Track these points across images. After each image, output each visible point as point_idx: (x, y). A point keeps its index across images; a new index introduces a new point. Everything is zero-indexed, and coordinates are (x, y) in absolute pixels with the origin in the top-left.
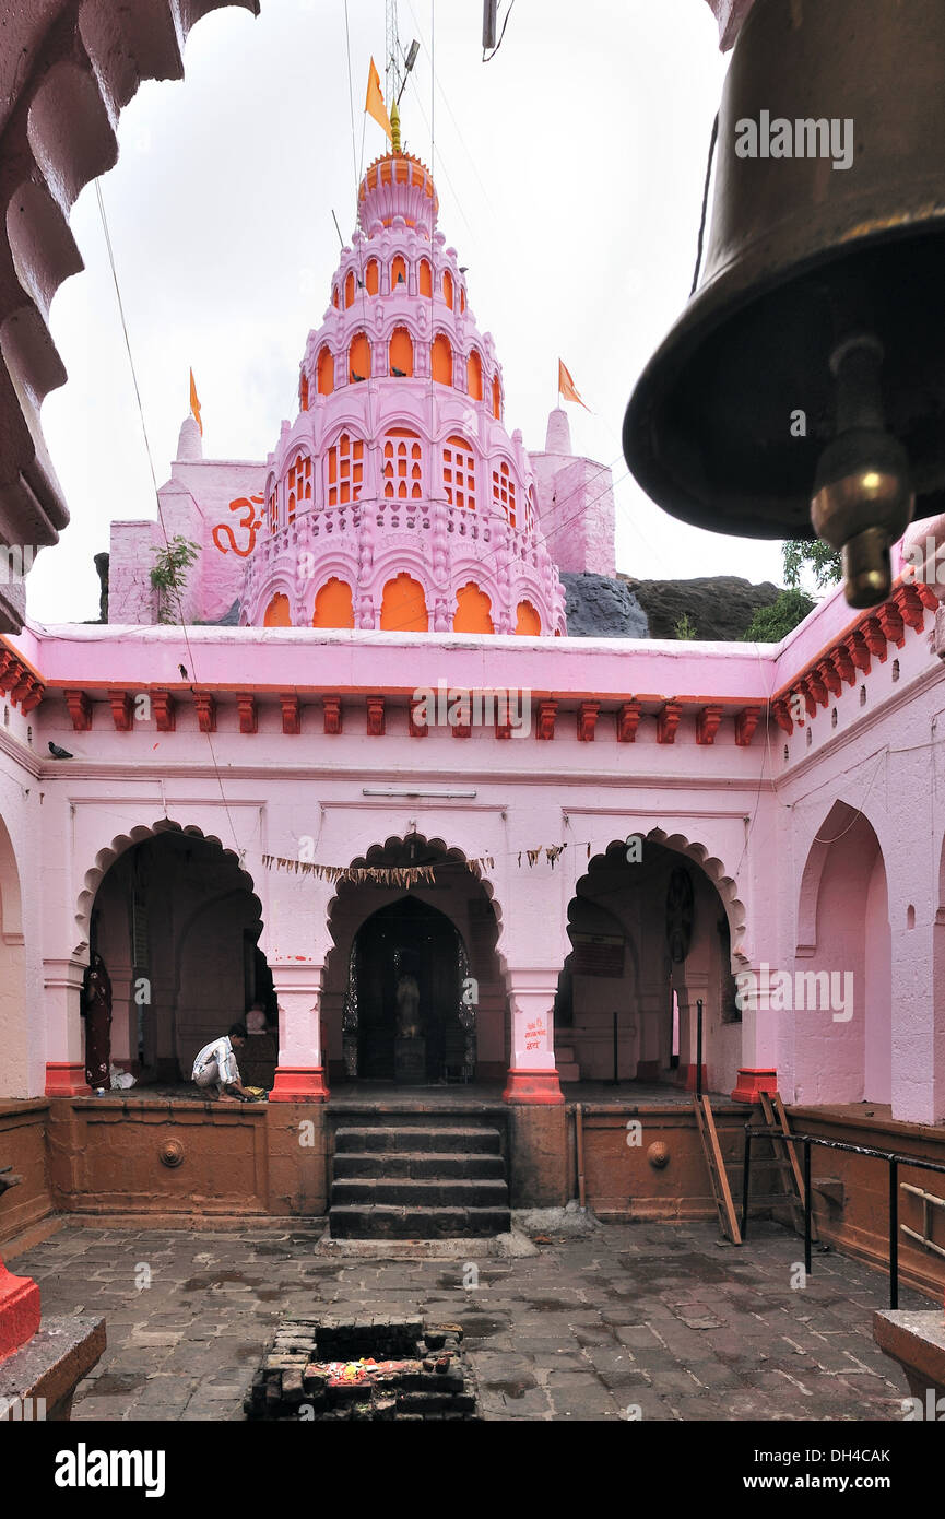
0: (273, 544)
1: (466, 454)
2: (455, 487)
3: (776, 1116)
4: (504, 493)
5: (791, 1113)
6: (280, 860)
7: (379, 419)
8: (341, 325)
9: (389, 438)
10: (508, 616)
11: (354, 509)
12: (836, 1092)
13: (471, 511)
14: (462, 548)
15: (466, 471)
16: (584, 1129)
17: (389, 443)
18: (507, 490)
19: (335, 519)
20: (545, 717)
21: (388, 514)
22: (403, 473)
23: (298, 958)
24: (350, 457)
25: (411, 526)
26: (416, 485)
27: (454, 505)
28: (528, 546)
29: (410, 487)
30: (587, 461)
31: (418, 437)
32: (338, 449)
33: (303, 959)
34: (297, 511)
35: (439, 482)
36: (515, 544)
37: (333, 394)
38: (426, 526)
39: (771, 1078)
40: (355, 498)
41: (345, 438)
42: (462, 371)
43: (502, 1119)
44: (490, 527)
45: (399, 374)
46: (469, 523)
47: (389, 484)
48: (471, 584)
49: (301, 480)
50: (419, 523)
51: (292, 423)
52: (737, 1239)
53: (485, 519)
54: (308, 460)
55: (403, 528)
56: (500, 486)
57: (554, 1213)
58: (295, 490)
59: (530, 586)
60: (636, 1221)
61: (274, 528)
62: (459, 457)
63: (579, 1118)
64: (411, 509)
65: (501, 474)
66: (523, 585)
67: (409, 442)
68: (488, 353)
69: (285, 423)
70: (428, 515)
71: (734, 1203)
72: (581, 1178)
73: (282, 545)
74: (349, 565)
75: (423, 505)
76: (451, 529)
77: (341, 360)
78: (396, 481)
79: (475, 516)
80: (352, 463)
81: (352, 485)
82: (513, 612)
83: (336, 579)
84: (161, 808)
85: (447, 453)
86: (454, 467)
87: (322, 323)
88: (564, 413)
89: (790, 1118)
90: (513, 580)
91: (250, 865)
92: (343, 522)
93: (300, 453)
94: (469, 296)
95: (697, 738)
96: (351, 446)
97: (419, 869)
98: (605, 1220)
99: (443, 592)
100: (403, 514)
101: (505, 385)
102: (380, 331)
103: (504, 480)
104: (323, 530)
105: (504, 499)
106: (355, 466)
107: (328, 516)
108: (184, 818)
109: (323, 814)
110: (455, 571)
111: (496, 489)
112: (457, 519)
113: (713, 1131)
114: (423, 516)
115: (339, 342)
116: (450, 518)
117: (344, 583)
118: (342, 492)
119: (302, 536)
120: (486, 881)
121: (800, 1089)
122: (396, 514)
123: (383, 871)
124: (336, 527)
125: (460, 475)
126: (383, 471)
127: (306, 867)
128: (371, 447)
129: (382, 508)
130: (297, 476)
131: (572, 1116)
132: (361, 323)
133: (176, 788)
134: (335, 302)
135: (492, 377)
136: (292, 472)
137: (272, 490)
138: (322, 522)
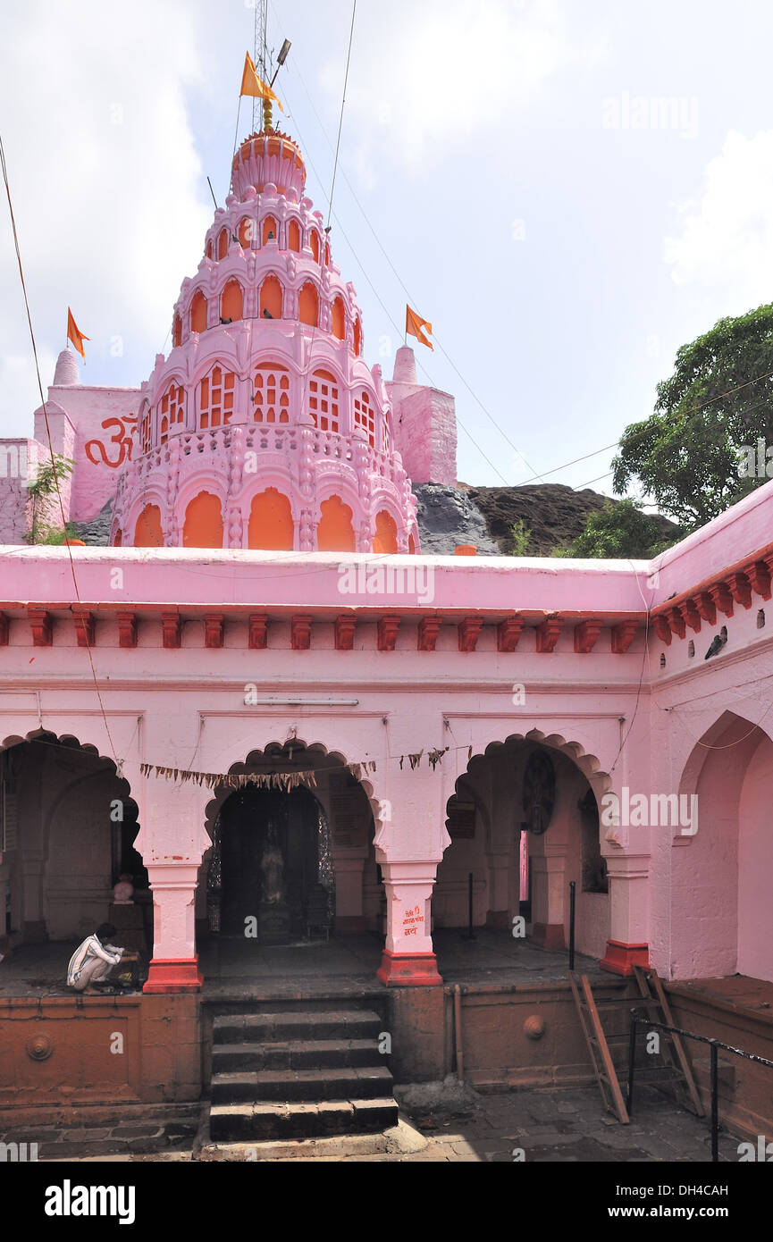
0: (146, 461)
1: (330, 385)
2: (320, 414)
3: (652, 989)
4: (364, 418)
5: (668, 990)
6: (158, 768)
7: (250, 355)
8: (215, 273)
9: (260, 371)
10: (368, 525)
11: (226, 433)
12: (710, 966)
13: (334, 434)
14: (326, 465)
15: (330, 399)
16: (463, 1007)
17: (259, 376)
18: (367, 415)
19: (207, 440)
20: (429, 631)
21: (257, 437)
22: (272, 400)
23: (175, 858)
24: (222, 386)
25: (279, 447)
26: (284, 412)
27: (319, 429)
28: (386, 465)
29: (278, 412)
30: (434, 391)
31: (287, 370)
32: (211, 380)
33: (180, 858)
34: (170, 433)
35: (305, 409)
36: (375, 463)
37: (205, 333)
38: (293, 447)
39: (642, 952)
40: (226, 422)
41: (217, 370)
42: (327, 315)
43: (381, 1003)
44: (352, 448)
45: (266, 315)
46: (333, 443)
47: (259, 410)
48: (334, 497)
49: (173, 406)
50: (286, 445)
51: (167, 357)
52: (625, 1118)
53: (348, 442)
54: (181, 389)
55: (271, 450)
56: (361, 412)
57: (433, 1087)
58: (168, 414)
59: (390, 499)
60: (513, 1090)
61: (146, 447)
62: (325, 389)
63: (457, 998)
64: (278, 433)
65: (362, 402)
66: (381, 497)
67: (278, 375)
68: (350, 300)
69: (160, 357)
70: (296, 438)
71: (619, 1081)
72: (459, 1054)
73: (154, 463)
74: (220, 481)
75: (291, 429)
76: (316, 450)
77: (214, 304)
78: (265, 408)
79: (339, 439)
80: (224, 392)
81: (223, 411)
82: (373, 521)
83: (205, 493)
84: (37, 719)
85: (313, 386)
86: (319, 396)
87: (197, 272)
88: (411, 350)
89: (667, 993)
90: (373, 492)
91: (128, 772)
92: (213, 445)
93: (173, 383)
94: (332, 252)
95: (575, 648)
96: (223, 378)
97: (300, 774)
98: (483, 1091)
99: (308, 504)
100: (272, 438)
101: (364, 326)
102: (252, 280)
103: (364, 409)
104: (194, 450)
105: (365, 424)
106: (226, 395)
107: (200, 438)
108: (59, 728)
109: (203, 722)
110: (319, 486)
111: (357, 415)
112: (323, 441)
113: (593, 1010)
114: (290, 438)
115: (212, 288)
116: (316, 440)
117: (214, 497)
118: (214, 417)
119: (174, 456)
120: (366, 782)
121: (676, 966)
122: (266, 436)
123: (264, 777)
124: (207, 448)
125: (324, 404)
126: (253, 399)
127: (186, 775)
128: (243, 378)
129: (252, 432)
130: (170, 403)
131: (450, 997)
132: (233, 273)
133: (51, 700)
134: (209, 252)
135: (354, 320)
136: (165, 399)
137: (146, 414)
138: (194, 442)
